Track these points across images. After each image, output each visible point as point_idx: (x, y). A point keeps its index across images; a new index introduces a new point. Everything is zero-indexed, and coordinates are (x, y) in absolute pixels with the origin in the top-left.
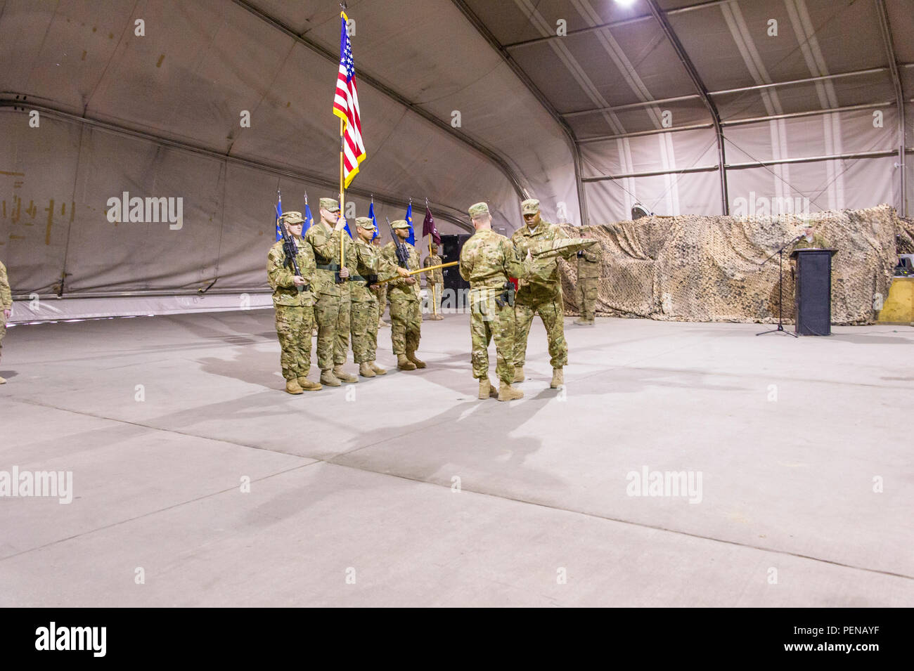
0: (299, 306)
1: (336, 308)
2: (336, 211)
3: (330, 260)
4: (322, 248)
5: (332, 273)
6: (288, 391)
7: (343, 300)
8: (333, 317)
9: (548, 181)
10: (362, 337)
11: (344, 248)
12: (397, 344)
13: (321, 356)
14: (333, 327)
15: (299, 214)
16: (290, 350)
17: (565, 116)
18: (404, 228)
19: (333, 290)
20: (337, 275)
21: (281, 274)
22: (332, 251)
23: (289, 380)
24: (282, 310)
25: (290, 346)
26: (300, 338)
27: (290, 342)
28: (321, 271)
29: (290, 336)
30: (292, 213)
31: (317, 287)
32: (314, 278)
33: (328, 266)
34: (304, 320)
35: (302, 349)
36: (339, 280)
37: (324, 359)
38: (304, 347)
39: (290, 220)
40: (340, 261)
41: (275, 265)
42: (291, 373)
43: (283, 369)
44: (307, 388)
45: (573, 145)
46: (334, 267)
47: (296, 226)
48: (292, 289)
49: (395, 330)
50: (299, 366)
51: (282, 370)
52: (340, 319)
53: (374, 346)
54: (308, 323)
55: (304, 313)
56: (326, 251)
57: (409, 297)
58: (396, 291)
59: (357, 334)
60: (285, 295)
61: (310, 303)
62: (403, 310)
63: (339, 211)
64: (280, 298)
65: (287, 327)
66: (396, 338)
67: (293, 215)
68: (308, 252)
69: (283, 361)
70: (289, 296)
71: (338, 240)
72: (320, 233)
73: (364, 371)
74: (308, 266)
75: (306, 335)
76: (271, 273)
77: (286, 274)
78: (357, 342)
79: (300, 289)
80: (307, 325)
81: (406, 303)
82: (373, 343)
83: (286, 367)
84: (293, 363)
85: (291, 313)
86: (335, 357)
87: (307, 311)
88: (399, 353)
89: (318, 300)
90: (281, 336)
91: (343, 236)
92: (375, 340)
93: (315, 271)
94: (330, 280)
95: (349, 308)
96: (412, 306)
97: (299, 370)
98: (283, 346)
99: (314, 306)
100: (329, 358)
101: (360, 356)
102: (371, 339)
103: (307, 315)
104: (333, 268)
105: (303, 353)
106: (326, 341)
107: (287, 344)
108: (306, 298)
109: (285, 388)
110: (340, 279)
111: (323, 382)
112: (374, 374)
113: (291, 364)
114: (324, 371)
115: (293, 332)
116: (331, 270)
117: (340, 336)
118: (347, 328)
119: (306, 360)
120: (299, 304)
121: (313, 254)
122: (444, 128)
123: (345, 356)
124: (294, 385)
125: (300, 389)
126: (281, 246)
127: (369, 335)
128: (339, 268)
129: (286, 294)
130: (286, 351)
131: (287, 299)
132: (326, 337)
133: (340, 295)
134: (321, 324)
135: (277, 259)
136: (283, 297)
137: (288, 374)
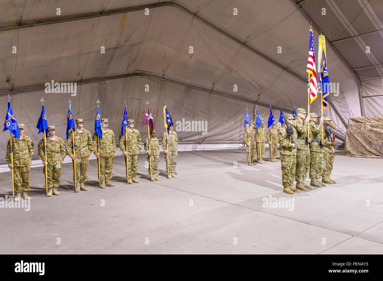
1: (305, 156)
3: (303, 134)
4: (301, 129)
5: (304, 141)
6: (285, 191)
7: (308, 153)
8: (304, 160)
9: (344, 98)
14: (304, 164)
15: (292, 115)
16: (288, 174)
17: (356, 70)
19: (304, 148)
20: (306, 141)
21: (285, 141)
22: (305, 129)
24: (285, 157)
26: (291, 169)
27: (288, 171)
28: (299, 140)
29: (288, 168)
30: (290, 115)
31: (298, 147)
34: (293, 161)
37: (299, 178)
38: (292, 173)
39: (289, 118)
40: (307, 135)
41: (283, 137)
44: (294, 191)
45: (358, 82)
47: (292, 121)
48: (290, 149)
50: (290, 181)
52: (307, 160)
54: (295, 163)
65: (287, 164)
69: (283, 178)
71: (307, 125)
72: (298, 123)
75: (294, 168)
76: (281, 141)
77: (288, 142)
81: (329, 154)
83: (285, 181)
84: (288, 180)
85: (289, 158)
87: (295, 157)
91: (309, 124)
94: (303, 144)
95: (309, 156)
97: (290, 183)
100: (301, 178)
103: (295, 159)
104: (304, 138)
105: (292, 175)
106: (301, 170)
109: (283, 190)
110: (308, 143)
113: (287, 180)
114: (298, 183)
115: (289, 167)
117: (305, 167)
118: (308, 164)
119: (293, 179)
120: (292, 154)
123: (305, 177)
124: (288, 189)
125: (292, 192)
126: (285, 130)
128: (307, 138)
129: (287, 150)
130: (286, 174)
131: (287, 153)
132: (301, 169)
133: (307, 150)
134: (299, 163)
135: (284, 135)
136: (285, 151)
137: (286, 184)
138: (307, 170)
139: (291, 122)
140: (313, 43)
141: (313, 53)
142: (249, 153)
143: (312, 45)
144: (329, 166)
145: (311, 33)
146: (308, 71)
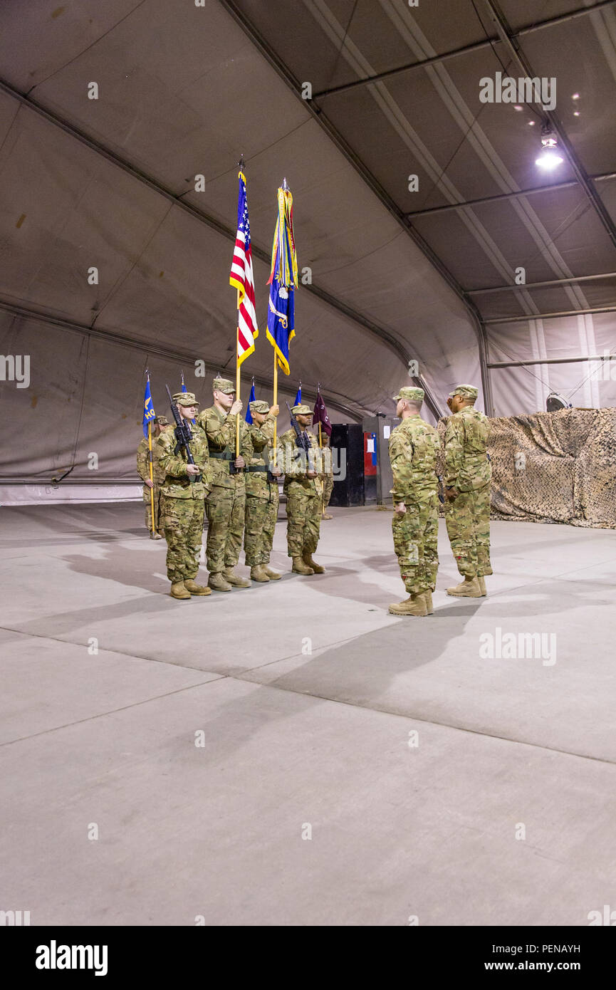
0: (191, 498)
2: (232, 393)
3: (224, 447)
4: (216, 433)
5: (227, 463)
6: (173, 595)
7: (237, 494)
8: (227, 512)
9: (448, 366)
10: (258, 537)
11: (240, 434)
12: (293, 545)
13: (212, 557)
14: (226, 523)
15: (193, 395)
16: (179, 548)
17: (470, 293)
18: (306, 415)
19: (227, 481)
20: (232, 465)
21: (172, 461)
22: (226, 437)
23: (174, 583)
24: (171, 502)
25: (179, 544)
26: (190, 535)
27: (179, 539)
28: (214, 461)
29: (179, 532)
30: (185, 395)
31: (210, 478)
32: (207, 467)
33: (221, 455)
34: (194, 515)
35: (191, 548)
36: (234, 470)
37: (215, 561)
38: (193, 546)
39: (182, 401)
40: (235, 448)
41: (166, 451)
42: (178, 574)
43: (169, 569)
44: (195, 592)
45: (478, 326)
46: (229, 456)
47: (189, 409)
48: (184, 479)
49: (292, 529)
50: (187, 567)
51: (167, 570)
52: (233, 514)
53: (269, 547)
54: (199, 518)
55: (195, 507)
56: (220, 437)
57: (309, 492)
58: (294, 485)
59: (252, 532)
60: (175, 486)
61: (202, 496)
62: (301, 506)
63: (235, 392)
64: (169, 489)
65: (176, 523)
66: (292, 538)
67: (186, 397)
68: (201, 438)
69: (168, 559)
70: (179, 487)
71: (234, 426)
72: (213, 417)
73: (255, 575)
74: (201, 453)
75: (196, 532)
76: (160, 460)
77: (177, 462)
78: (250, 542)
79: (192, 479)
80: (198, 521)
81: (305, 498)
82: (268, 543)
83: (172, 567)
84: (180, 563)
85: (181, 507)
86: (226, 558)
87: (199, 505)
88: (295, 555)
89: (210, 492)
90: (169, 533)
91: (239, 422)
92: (270, 540)
93: (208, 459)
94: (224, 470)
95: (244, 503)
96: (312, 502)
97: (186, 572)
98: (171, 543)
99: (205, 499)
100: (220, 560)
101: (254, 558)
102: (266, 538)
103: (198, 509)
104: (227, 457)
105: (192, 552)
106: (218, 540)
107: (175, 542)
108: (198, 490)
109: (169, 592)
110: (236, 469)
111: (213, 587)
112: (268, 578)
113: (178, 564)
114: (213, 574)
115: (182, 528)
116: (225, 459)
117: (232, 533)
118: (241, 524)
119: (194, 561)
120: (190, 496)
121: (206, 441)
122: (332, 304)
123: (237, 557)
124: (179, 588)
125: (186, 594)
126: (173, 431)
127: (264, 534)
128: (234, 457)
129: (177, 484)
130: (174, 549)
131: (177, 491)
132: (217, 536)
133: (234, 488)
134: (213, 520)
135: (167, 445)
136: (171, 488)
137: (174, 576)
138: (238, 539)
139: (188, 413)
140: (246, 209)
141: (247, 237)
142: (151, 505)
143: (244, 216)
144: (310, 532)
145: (243, 184)
146: (233, 282)
